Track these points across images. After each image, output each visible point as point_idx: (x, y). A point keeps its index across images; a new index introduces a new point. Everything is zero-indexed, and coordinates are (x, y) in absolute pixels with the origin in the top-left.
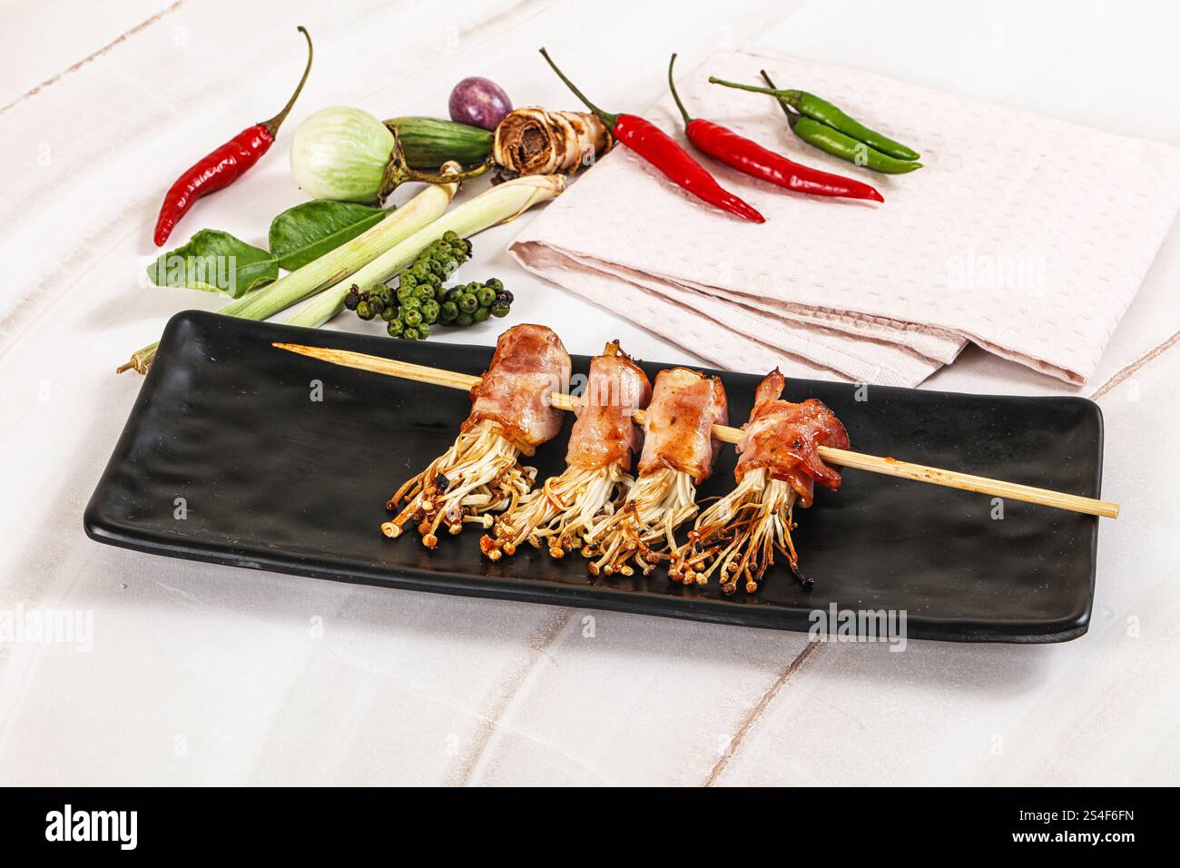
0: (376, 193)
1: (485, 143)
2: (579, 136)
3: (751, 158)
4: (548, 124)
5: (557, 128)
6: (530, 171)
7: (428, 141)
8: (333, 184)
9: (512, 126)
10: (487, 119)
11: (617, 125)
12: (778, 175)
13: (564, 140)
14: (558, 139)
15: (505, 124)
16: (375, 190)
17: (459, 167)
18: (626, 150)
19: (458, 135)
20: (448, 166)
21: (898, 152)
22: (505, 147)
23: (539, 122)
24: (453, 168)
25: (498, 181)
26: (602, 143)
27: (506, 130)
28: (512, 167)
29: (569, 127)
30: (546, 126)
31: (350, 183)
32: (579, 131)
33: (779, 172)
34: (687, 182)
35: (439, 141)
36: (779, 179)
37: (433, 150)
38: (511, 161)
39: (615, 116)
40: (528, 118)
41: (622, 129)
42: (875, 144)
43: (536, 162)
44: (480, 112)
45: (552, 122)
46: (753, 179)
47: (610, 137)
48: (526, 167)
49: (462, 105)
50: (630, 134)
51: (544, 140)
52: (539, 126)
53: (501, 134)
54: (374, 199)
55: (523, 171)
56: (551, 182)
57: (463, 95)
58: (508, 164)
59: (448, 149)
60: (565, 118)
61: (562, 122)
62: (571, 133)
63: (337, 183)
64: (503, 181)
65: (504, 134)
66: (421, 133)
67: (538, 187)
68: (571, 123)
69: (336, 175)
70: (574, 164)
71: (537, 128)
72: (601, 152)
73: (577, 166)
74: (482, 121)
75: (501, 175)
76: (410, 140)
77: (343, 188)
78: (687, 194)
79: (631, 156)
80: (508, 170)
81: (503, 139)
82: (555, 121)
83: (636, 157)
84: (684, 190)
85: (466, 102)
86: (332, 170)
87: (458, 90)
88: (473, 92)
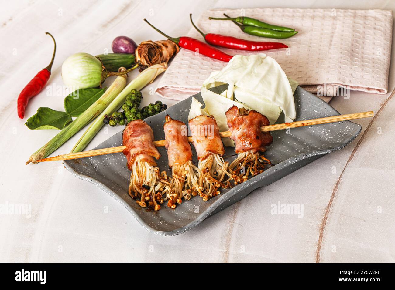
0: (99, 83)
1: (132, 58)
2: (167, 48)
3: (234, 43)
4: (155, 46)
5: (159, 47)
6: (153, 64)
7: (111, 62)
8: (83, 82)
9: (142, 48)
10: (129, 50)
11: (180, 41)
12: (245, 47)
13: (162, 50)
14: (160, 51)
15: (139, 49)
16: (98, 81)
17: (125, 69)
18: (185, 50)
19: (121, 57)
20: (121, 69)
21: (286, 30)
22: (142, 56)
23: (152, 45)
24: (123, 69)
25: (141, 70)
26: (175, 50)
27: (141, 50)
28: (146, 64)
29: (162, 45)
30: (154, 46)
31: (89, 80)
32: (167, 47)
33: (246, 45)
34: (213, 55)
35: (115, 61)
36: (246, 48)
37: (113, 64)
38: (145, 61)
39: (178, 38)
40: (148, 44)
41: (182, 42)
42: (277, 29)
43: (154, 60)
44: (126, 48)
45: (155, 45)
46: (236, 50)
47: (177, 47)
48: (151, 63)
49: (118, 47)
50: (186, 44)
51: (155, 52)
52: (152, 46)
53: (138, 52)
54: (98, 86)
55: (151, 64)
56: (162, 65)
57: (118, 43)
58: (144, 63)
59: (119, 63)
60: (160, 43)
61: (159, 44)
62: (164, 48)
63: (84, 81)
64: (143, 70)
65: (140, 52)
66: (107, 59)
67: (158, 68)
68: (163, 44)
69: (84, 78)
70: (167, 59)
71: (152, 48)
72: (175, 53)
73: (168, 60)
74: (128, 51)
75: (142, 68)
76: (104, 62)
77: (87, 83)
78: (214, 60)
79: (188, 51)
80: (144, 65)
81: (140, 55)
82: (157, 44)
83: (189, 52)
84: (212, 59)
85: (120, 45)
86: (82, 77)
87: (115, 42)
88: (121, 41)
